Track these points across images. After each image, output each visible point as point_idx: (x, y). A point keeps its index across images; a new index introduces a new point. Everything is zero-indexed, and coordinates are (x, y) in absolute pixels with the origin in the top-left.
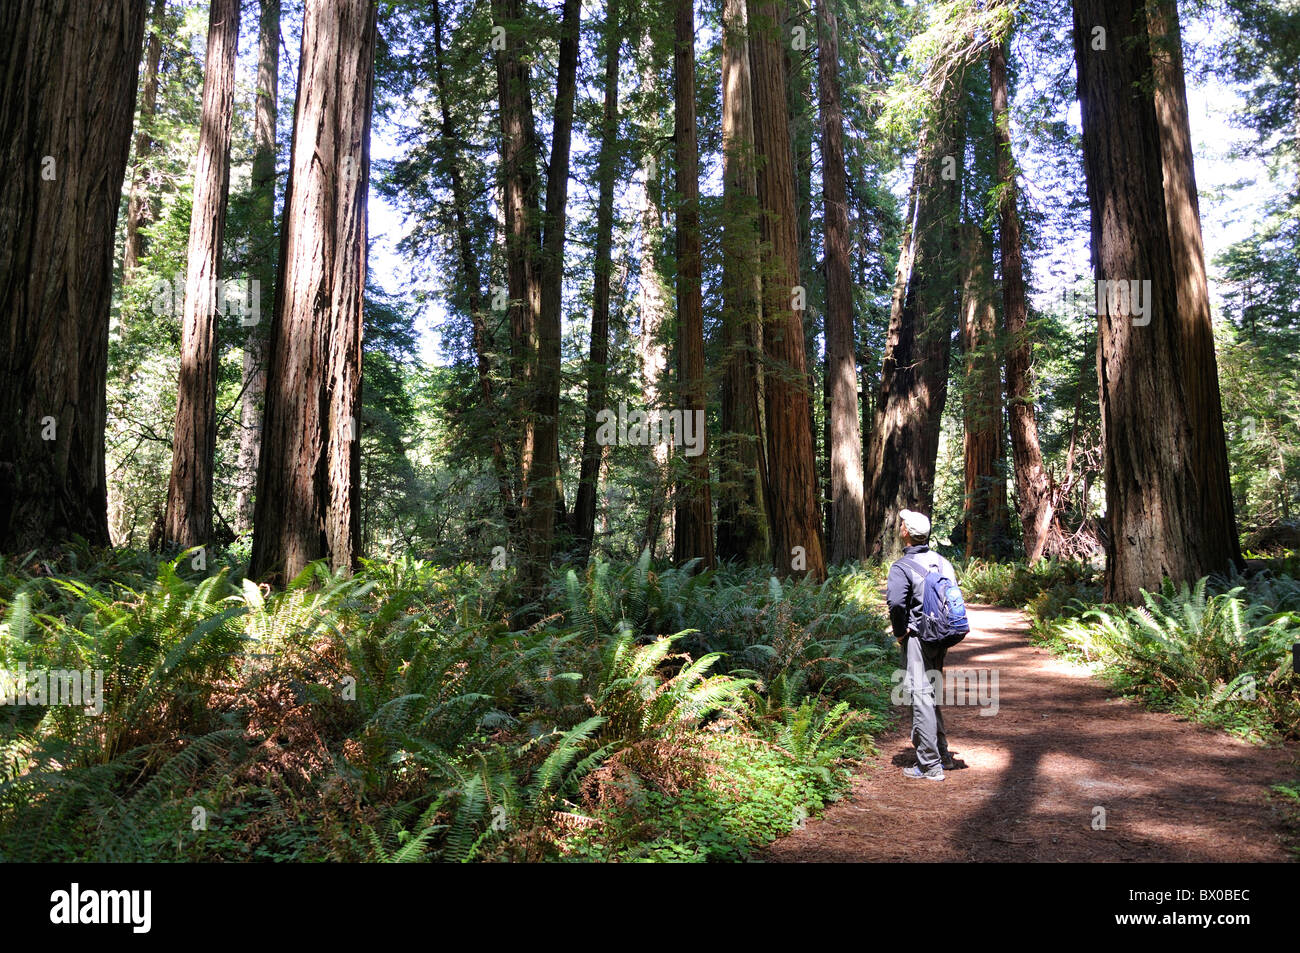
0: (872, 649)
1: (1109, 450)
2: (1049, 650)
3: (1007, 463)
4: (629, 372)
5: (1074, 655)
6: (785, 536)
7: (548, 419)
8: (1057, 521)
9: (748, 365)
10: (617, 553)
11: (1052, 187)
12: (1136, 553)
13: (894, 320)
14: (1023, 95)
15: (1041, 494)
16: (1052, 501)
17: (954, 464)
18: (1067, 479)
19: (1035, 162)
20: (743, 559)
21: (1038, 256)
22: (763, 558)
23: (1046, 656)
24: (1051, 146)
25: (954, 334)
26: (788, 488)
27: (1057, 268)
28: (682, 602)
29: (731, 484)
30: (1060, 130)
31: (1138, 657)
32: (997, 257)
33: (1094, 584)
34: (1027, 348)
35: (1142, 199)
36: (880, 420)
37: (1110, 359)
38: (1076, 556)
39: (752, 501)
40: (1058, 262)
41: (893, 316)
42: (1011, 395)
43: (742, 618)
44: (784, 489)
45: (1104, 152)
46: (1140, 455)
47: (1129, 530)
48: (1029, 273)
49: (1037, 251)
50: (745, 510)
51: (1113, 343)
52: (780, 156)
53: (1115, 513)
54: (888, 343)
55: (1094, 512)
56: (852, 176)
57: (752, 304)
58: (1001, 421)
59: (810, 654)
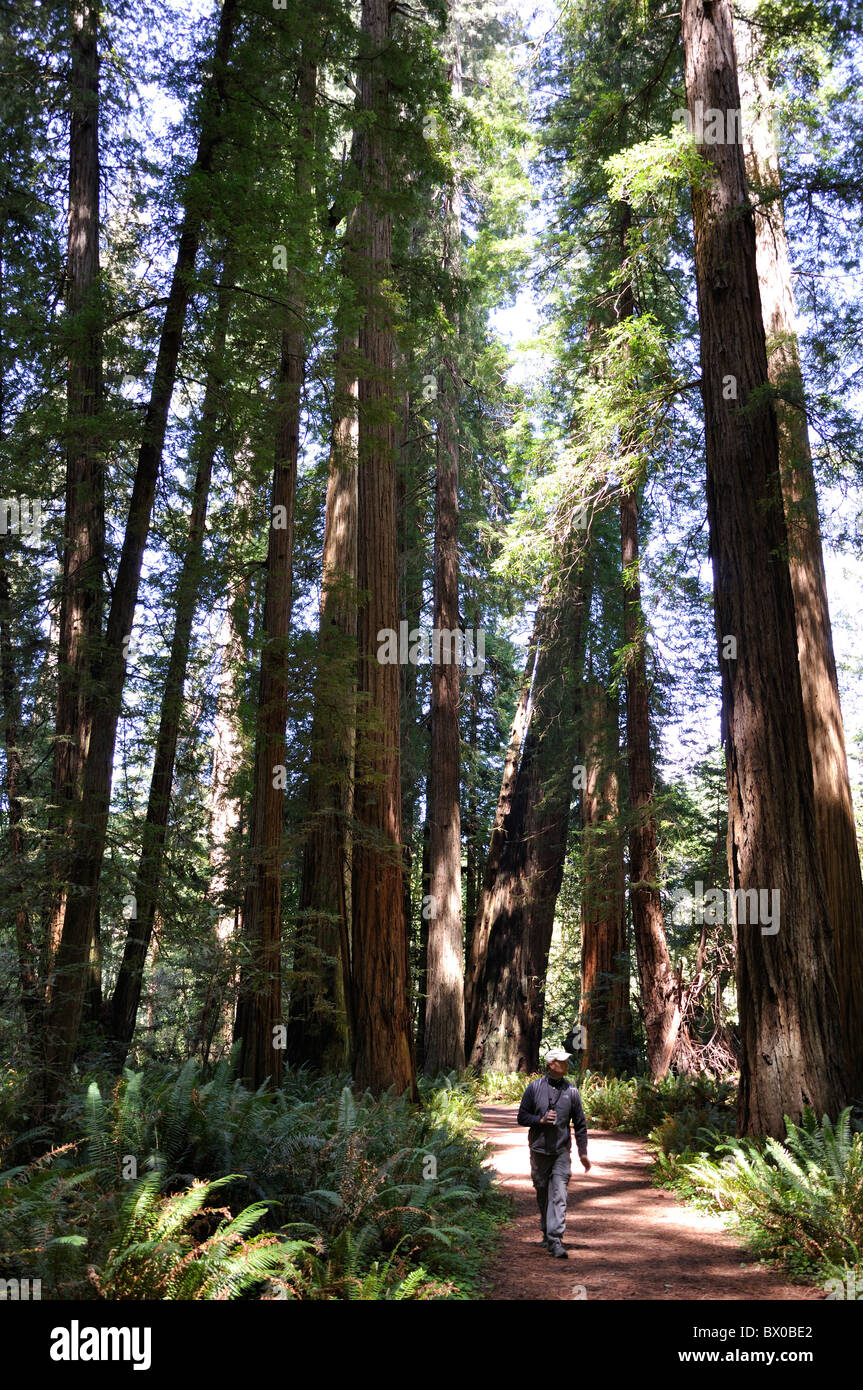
0: (463, 1192)
1: (741, 950)
2: (675, 1193)
3: (630, 957)
4: (194, 829)
5: (704, 1202)
6: (368, 1039)
7: (84, 890)
8: (686, 1029)
9: (334, 832)
10: (162, 1053)
11: (683, 648)
12: (773, 1075)
13: (507, 785)
14: (654, 547)
15: (668, 996)
16: (680, 1005)
17: (569, 956)
18: (697, 980)
19: (664, 618)
20: (317, 1067)
21: (667, 723)
22: (340, 1065)
23: (671, 1201)
24: (683, 603)
25: (573, 805)
26: (374, 980)
27: (688, 737)
28: (233, 1130)
29: (307, 975)
30: (692, 586)
31: (775, 1208)
32: (622, 721)
33: (727, 1108)
34: (654, 826)
35: (775, 671)
36: (487, 902)
37: (741, 846)
38: (707, 1072)
39: (330, 996)
40: (689, 731)
41: (505, 781)
42: (635, 878)
43: (305, 1150)
44: (369, 981)
45: (736, 617)
46: (775, 959)
47: (764, 1047)
48: (657, 741)
49: (666, 717)
50: (321, 1005)
51: (745, 828)
52: (385, 593)
53: (748, 1027)
54: (499, 811)
55: (728, 1019)
56: (467, 620)
57: (343, 760)
58: (623, 908)
59: (385, 1201)
